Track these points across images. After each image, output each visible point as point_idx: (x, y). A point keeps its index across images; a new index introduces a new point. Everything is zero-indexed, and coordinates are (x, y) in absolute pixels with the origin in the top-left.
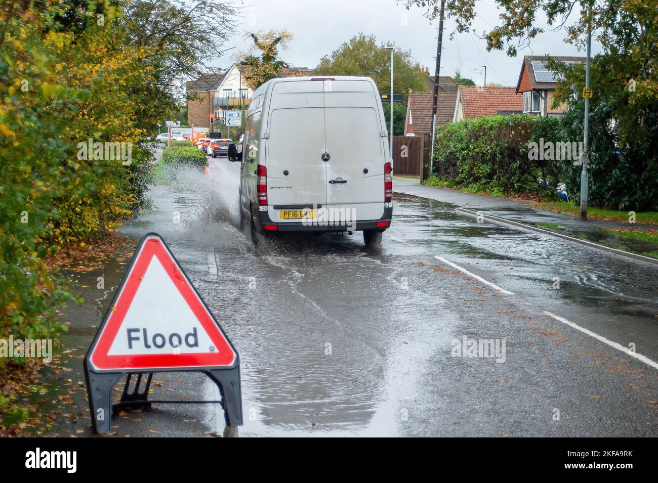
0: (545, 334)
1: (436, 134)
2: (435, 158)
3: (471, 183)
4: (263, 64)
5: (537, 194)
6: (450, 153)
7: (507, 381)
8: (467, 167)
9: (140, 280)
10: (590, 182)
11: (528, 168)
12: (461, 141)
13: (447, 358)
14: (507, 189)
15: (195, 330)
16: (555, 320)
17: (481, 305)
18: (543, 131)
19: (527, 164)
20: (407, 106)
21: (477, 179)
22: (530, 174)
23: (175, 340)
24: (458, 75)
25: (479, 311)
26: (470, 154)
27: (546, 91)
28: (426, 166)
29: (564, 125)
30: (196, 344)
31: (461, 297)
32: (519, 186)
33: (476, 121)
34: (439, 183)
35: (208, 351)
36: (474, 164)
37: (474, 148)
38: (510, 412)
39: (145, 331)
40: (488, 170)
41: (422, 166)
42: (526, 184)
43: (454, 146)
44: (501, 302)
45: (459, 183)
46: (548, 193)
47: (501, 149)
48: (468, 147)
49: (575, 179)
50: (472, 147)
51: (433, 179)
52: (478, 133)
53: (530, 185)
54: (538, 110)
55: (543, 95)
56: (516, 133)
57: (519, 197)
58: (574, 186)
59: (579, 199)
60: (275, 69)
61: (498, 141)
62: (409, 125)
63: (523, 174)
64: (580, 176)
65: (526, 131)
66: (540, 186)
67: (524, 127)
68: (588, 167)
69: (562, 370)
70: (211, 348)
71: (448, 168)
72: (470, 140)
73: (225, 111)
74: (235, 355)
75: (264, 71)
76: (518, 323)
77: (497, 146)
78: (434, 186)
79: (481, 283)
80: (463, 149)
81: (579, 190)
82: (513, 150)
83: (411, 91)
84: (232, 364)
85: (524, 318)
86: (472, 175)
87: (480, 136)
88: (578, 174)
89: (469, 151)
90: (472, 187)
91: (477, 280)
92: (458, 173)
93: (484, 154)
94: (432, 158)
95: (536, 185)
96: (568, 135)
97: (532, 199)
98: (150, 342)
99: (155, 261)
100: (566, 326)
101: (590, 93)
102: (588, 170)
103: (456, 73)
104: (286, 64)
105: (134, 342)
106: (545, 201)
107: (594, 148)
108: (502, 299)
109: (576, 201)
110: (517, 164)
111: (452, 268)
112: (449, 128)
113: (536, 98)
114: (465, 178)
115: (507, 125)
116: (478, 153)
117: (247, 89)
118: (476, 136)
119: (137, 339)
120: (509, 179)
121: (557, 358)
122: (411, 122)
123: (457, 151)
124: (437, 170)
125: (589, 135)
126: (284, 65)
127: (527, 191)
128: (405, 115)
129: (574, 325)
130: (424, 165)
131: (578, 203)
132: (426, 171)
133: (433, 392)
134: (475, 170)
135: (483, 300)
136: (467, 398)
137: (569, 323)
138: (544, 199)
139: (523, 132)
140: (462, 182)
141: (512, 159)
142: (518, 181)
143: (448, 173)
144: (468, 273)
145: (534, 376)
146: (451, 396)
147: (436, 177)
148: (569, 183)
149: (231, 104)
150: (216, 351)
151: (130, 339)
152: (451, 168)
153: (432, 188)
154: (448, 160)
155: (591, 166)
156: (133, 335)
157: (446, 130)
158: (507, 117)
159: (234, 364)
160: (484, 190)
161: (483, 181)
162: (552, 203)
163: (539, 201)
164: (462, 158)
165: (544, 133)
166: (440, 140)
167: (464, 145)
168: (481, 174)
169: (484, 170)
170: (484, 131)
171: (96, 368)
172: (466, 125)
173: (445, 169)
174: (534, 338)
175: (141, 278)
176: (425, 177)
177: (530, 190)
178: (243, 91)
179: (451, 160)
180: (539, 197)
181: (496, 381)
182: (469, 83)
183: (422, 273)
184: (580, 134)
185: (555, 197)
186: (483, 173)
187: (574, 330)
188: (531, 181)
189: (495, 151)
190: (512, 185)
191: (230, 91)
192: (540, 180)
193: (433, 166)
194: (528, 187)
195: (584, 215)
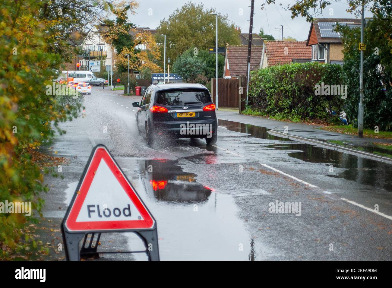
0: (343, 212)
1: (250, 77)
2: (250, 95)
3: (277, 112)
4: (117, 26)
5: (326, 120)
6: (261, 91)
7: (322, 240)
8: (274, 101)
9: (94, 174)
10: (365, 111)
11: (319, 101)
12: (269, 82)
13: (280, 227)
14: (304, 116)
15: (129, 205)
16: (349, 203)
17: (297, 195)
18: (329, 74)
19: (318, 99)
20: (225, 56)
21: (281, 110)
22: (320, 105)
23: (117, 212)
24: (262, 33)
25: (297, 198)
26: (276, 91)
27: (329, 44)
28: (244, 100)
29: (345, 70)
30: (130, 215)
31: (283, 190)
32: (312, 114)
33: (280, 67)
34: (253, 113)
35: (137, 219)
36: (279, 99)
37: (279, 87)
38: (327, 257)
39: (98, 206)
40: (290, 103)
41: (240, 101)
42: (317, 113)
43: (264, 86)
44: (310, 193)
45: (268, 113)
46: (334, 119)
47: (299, 87)
48: (274, 86)
49: (353, 108)
50: (278, 86)
51: (249, 110)
52: (281, 76)
53: (321, 114)
54: (323, 58)
55: (327, 47)
56: (310, 75)
57: (313, 122)
58: (353, 114)
59: (357, 123)
60: (126, 29)
61: (297, 81)
62: (227, 70)
63: (315, 106)
64: (357, 107)
65: (317, 75)
66: (327, 114)
67: (316, 71)
68: (364, 100)
69: (357, 233)
70: (139, 217)
71: (260, 101)
72: (276, 81)
73: (87, 61)
74: (154, 222)
75: (118, 31)
76: (324, 205)
77: (296, 85)
78: (249, 115)
79: (295, 180)
80: (271, 88)
81: (357, 116)
82: (308, 88)
83: (228, 45)
84: (152, 227)
85: (327, 202)
86: (278, 107)
87: (283, 78)
88: (356, 106)
89: (275, 89)
90: (278, 116)
91: (292, 179)
92: (267, 106)
93: (286, 91)
94: (247, 94)
95: (324, 114)
96: (348, 77)
97: (322, 123)
98: (102, 214)
99: (103, 162)
100: (356, 207)
101: (364, 47)
102: (363, 102)
103: (261, 31)
104: (134, 25)
105: (91, 213)
106: (332, 125)
107: (368, 86)
108: (311, 191)
109: (355, 125)
110: (310, 99)
111: (274, 171)
112: (260, 72)
113: (321, 50)
114: (272, 109)
115: (303, 70)
116: (282, 91)
117: (104, 44)
118: (280, 78)
119: (94, 211)
120: (305, 109)
121: (353, 226)
122: (228, 68)
123: (267, 90)
124: (251, 103)
125: (364, 76)
126: (133, 26)
127: (319, 118)
128: (224, 63)
129: (361, 206)
130: (242, 100)
131: (356, 126)
132: (243, 104)
133: (275, 247)
134: (280, 103)
135: (299, 192)
136: (298, 250)
137: (358, 205)
138: (331, 123)
139: (315, 75)
140: (270, 112)
141: (307, 95)
142: (311, 111)
143: (260, 106)
144: (285, 174)
145: (339, 237)
146: (286, 249)
147: (251, 108)
148: (349, 112)
149: (91, 55)
150: (142, 219)
151: (90, 212)
152: (262, 102)
153: (249, 117)
154: (260, 96)
155: (366, 99)
156: (91, 209)
157: (258, 74)
158: (303, 64)
159: (154, 227)
160: (287, 118)
161: (286, 111)
162: (337, 126)
163: (327, 125)
164: (271, 94)
165: (330, 76)
166: (253, 81)
167: (271, 85)
168: (284, 106)
169: (287, 103)
170: (286, 74)
171: (69, 230)
172: (273, 71)
173: (258, 102)
174: (336, 214)
175: (95, 173)
176: (243, 108)
177: (321, 117)
178: (101, 46)
179: (262, 96)
180: (327, 122)
181: (315, 240)
182: (270, 38)
183: (254, 174)
184: (357, 76)
185: (338, 122)
186: (286, 105)
187: (362, 209)
188: (321, 111)
189: (295, 88)
190: (308, 114)
191: (91, 46)
192: (328, 110)
193: (249, 100)
194: (319, 115)
195: (361, 134)
